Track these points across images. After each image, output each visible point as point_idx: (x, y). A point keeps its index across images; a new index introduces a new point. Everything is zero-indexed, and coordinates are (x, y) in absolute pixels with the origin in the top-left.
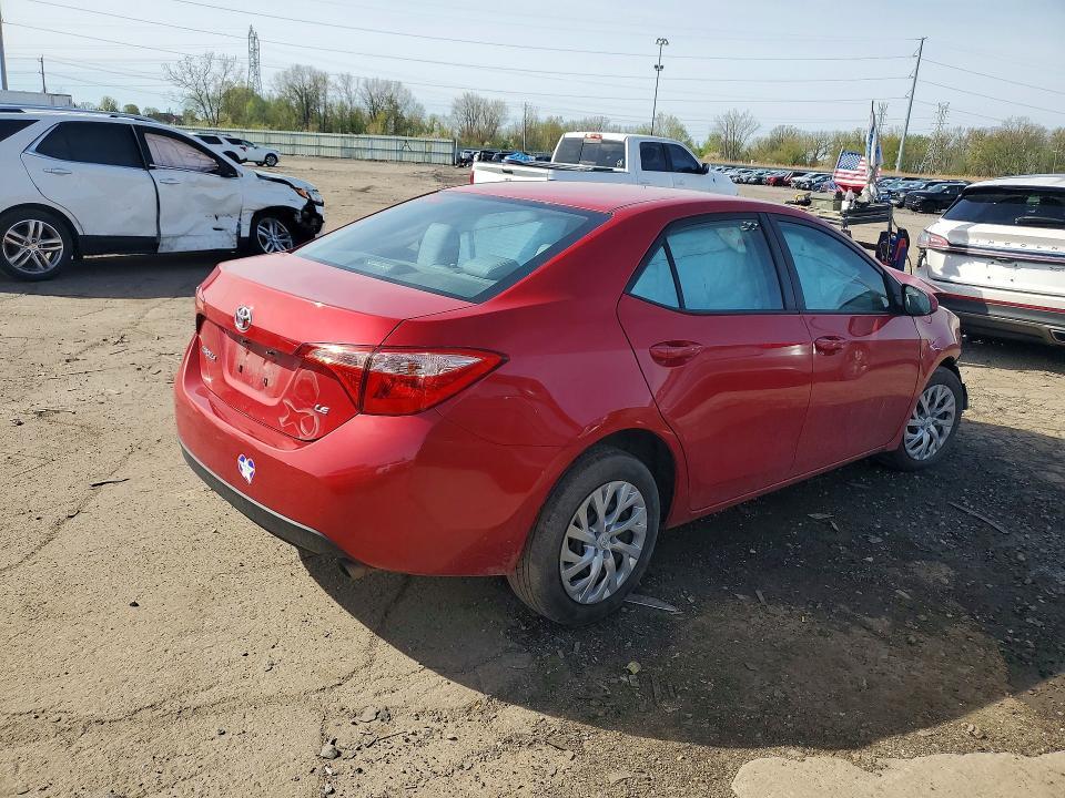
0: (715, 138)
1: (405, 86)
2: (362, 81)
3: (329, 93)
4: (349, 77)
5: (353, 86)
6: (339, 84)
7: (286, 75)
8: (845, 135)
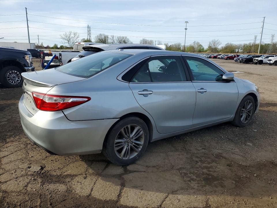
0: (210, 47)
1: (128, 37)
2: (117, 37)
3: (109, 40)
4: (113, 36)
5: (115, 38)
6: (111, 38)
7: (98, 36)
8: (246, 45)
